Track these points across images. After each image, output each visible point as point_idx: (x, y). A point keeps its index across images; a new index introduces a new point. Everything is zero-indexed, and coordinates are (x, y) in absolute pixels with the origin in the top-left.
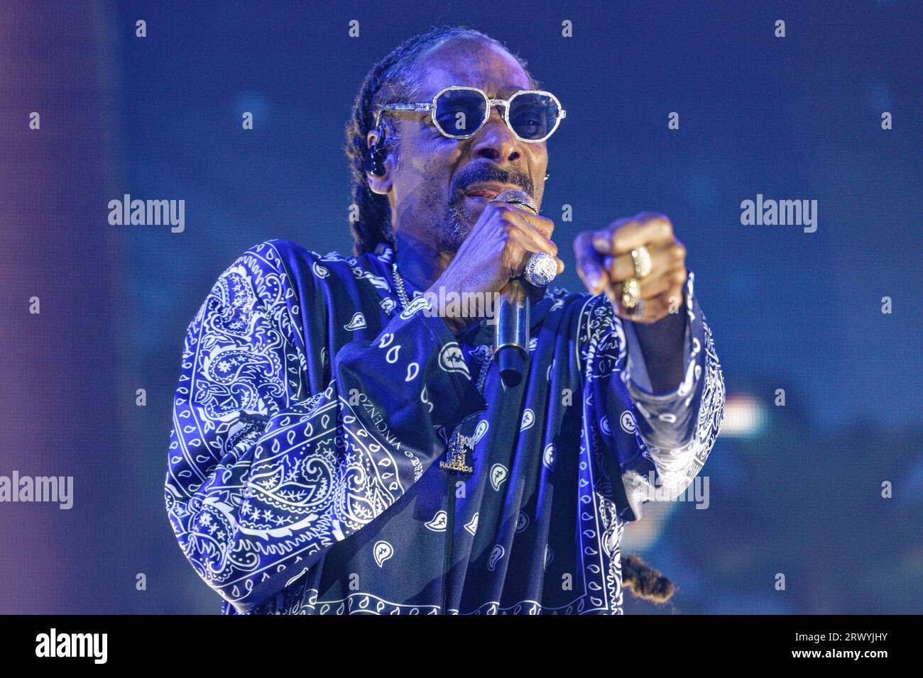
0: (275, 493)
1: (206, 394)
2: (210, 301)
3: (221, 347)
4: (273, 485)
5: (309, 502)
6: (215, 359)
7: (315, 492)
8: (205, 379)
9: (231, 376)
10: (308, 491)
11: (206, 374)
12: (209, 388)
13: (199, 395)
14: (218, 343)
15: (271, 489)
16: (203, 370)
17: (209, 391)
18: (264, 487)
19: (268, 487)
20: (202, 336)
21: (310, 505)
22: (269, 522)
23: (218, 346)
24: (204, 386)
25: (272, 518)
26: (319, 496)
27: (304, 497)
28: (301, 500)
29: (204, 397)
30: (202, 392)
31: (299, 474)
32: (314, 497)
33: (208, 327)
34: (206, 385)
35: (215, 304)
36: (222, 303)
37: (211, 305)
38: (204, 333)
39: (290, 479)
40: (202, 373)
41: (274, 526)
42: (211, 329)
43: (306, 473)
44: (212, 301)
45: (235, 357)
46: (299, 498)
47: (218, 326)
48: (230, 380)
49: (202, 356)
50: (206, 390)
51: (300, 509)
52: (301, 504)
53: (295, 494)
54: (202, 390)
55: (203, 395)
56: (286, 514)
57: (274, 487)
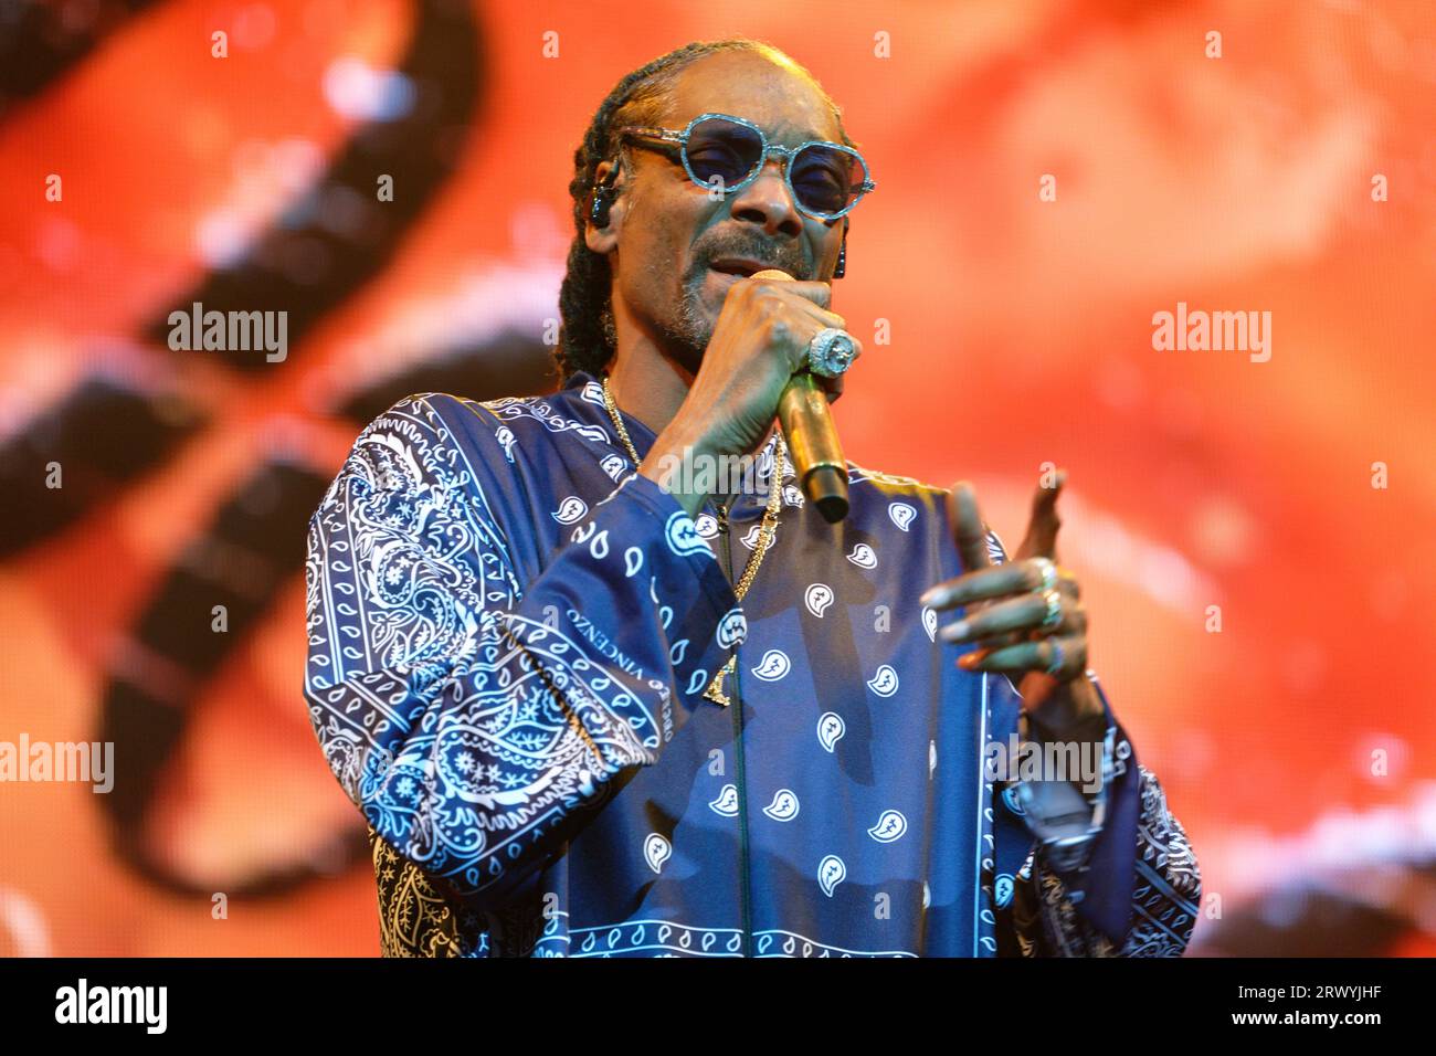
0: (504, 738)
1: (386, 629)
2: (352, 484)
3: (381, 547)
4: (500, 725)
5: (553, 750)
6: (380, 570)
7: (562, 737)
8: (378, 608)
9: (407, 586)
10: (552, 735)
11: (377, 600)
12: (388, 620)
13: (377, 634)
14: (377, 543)
15: (498, 731)
16: (371, 595)
17: (389, 624)
18: (487, 731)
19: (493, 730)
20: (354, 538)
21: (553, 755)
22: (495, 783)
23: (377, 547)
24: (380, 619)
25: (500, 777)
26: (565, 741)
27: (546, 744)
28: (542, 749)
29: (384, 635)
30: (379, 629)
31: (539, 711)
32: (559, 743)
33: (357, 522)
34: (383, 616)
35: (361, 488)
36: (369, 486)
37: (356, 489)
38: (355, 533)
39: (526, 717)
40: (372, 600)
41: (502, 788)
42: (362, 524)
43: (550, 710)
44: (356, 484)
45: (404, 554)
46: (538, 746)
47: (372, 518)
48: (408, 592)
49: (363, 571)
50: (384, 624)
51: (539, 762)
52: (541, 755)
53: (533, 738)
54: (379, 625)
55: (382, 632)
56: (518, 770)
57: (502, 729)
